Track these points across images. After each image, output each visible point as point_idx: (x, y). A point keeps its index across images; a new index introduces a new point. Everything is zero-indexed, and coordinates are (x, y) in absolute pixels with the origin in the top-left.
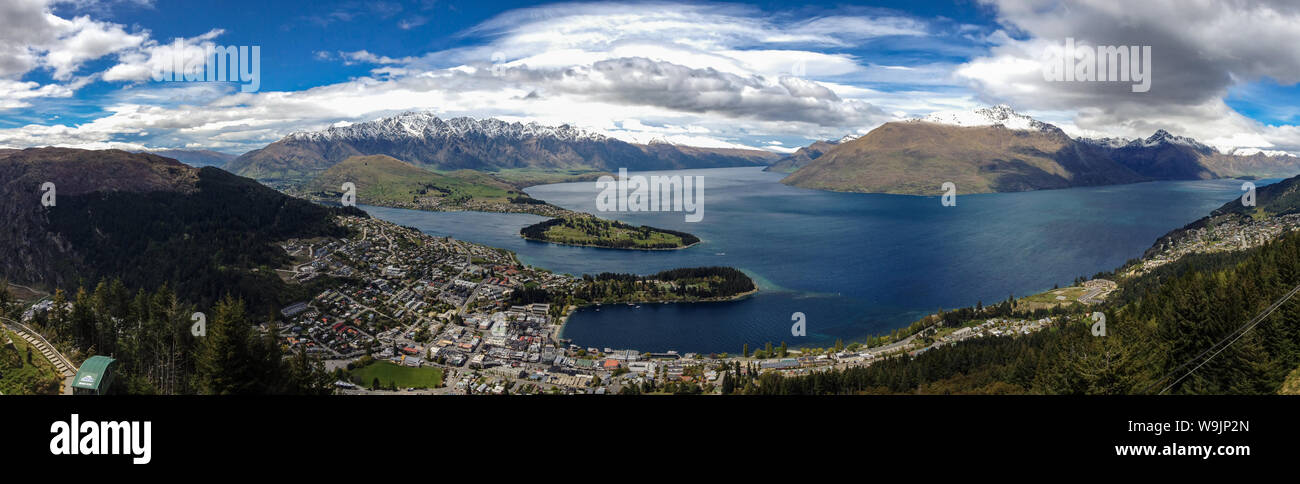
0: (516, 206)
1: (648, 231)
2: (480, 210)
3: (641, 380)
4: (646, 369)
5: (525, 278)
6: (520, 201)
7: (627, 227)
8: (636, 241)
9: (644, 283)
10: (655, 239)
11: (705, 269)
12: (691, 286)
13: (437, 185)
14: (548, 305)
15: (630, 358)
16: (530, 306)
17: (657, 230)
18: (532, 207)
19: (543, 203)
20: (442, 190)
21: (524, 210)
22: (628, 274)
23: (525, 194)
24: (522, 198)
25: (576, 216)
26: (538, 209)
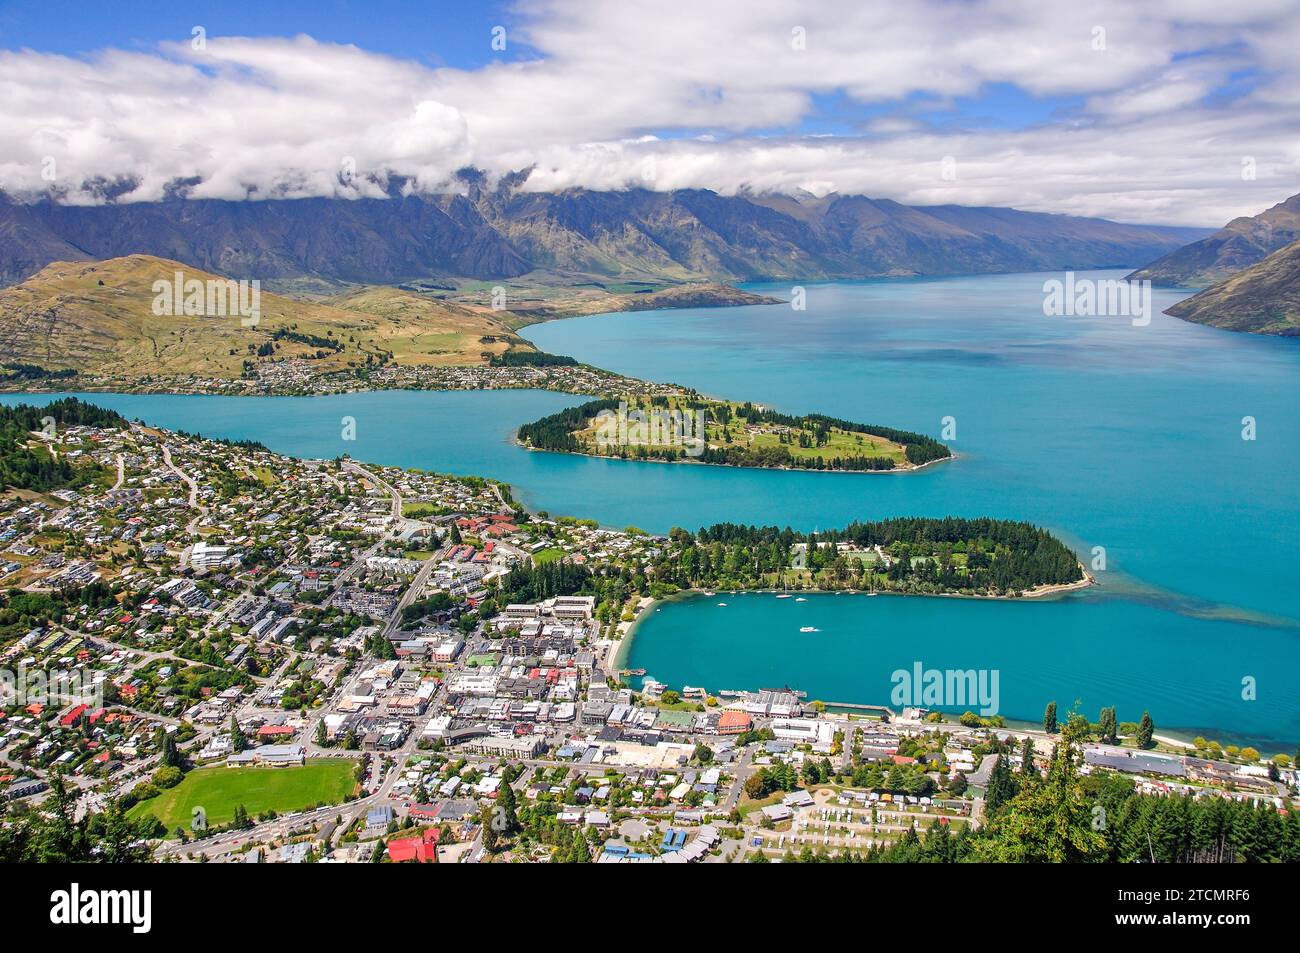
0: (503, 371)
1: (823, 426)
2: (417, 386)
3: (800, 756)
4: (812, 734)
5: (534, 540)
6: (510, 360)
7: (774, 418)
8: (795, 451)
9: (813, 548)
10: (841, 446)
11: (961, 522)
12: (922, 560)
13: (302, 331)
14: (591, 599)
15: (776, 709)
16: (549, 602)
17: (847, 427)
18: (543, 374)
19: (571, 362)
20: (316, 342)
21: (523, 382)
22: (776, 528)
23: (522, 342)
24: (517, 352)
25: (649, 393)
26: (558, 378)
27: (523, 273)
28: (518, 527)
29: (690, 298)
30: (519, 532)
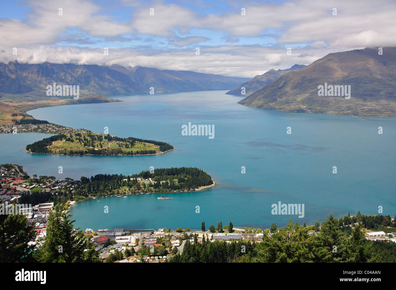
0: (20, 126)
1: (133, 141)
3: (124, 248)
4: (129, 240)
5: (32, 185)
6: (24, 122)
7: (117, 139)
8: (124, 149)
9: (129, 180)
10: (139, 147)
11: (176, 169)
12: (164, 182)
14: (52, 203)
15: (117, 234)
16: (36, 206)
17: (141, 141)
18: (36, 127)
19: (46, 122)
21: (28, 130)
22: (117, 174)
23: (29, 116)
24: (26, 119)
25: (74, 132)
26: (41, 128)
27: (28, 91)
28: (25, 181)
29: (89, 100)
30: (25, 182)
